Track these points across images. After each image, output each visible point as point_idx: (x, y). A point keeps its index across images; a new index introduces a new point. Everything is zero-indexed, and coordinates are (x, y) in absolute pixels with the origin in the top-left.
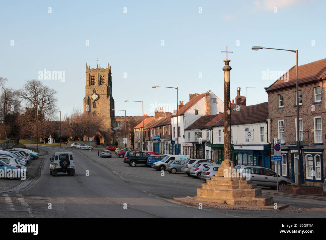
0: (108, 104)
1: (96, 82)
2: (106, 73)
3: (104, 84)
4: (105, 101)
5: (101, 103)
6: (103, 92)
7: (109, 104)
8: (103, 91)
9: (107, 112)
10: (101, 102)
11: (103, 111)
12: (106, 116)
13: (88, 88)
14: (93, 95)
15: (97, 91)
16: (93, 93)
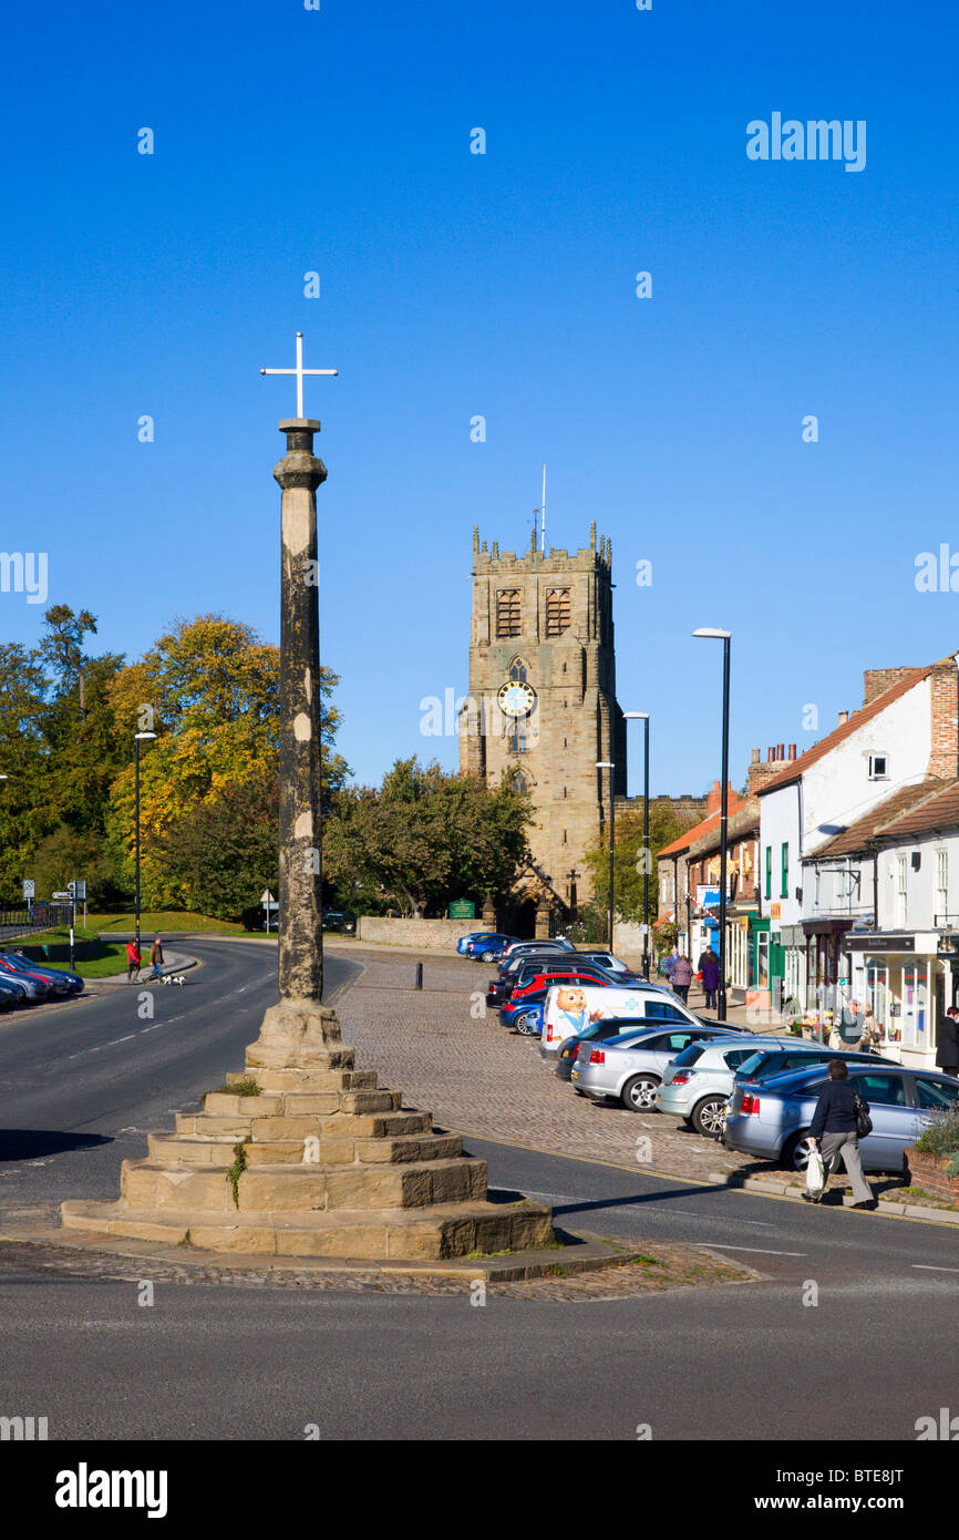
0: (585, 733)
1: (526, 626)
2: (575, 576)
3: (567, 632)
4: (569, 718)
5: (549, 729)
6: (560, 672)
7: (590, 737)
8: (561, 667)
9: (583, 776)
10: (550, 724)
11: (562, 770)
12: (573, 795)
13: (484, 656)
14: (506, 689)
15: (527, 667)
16: (508, 678)
